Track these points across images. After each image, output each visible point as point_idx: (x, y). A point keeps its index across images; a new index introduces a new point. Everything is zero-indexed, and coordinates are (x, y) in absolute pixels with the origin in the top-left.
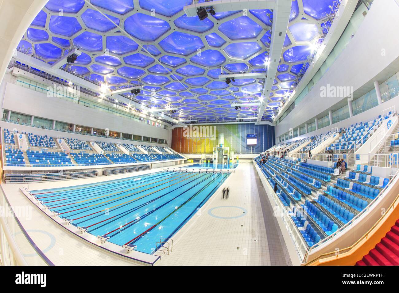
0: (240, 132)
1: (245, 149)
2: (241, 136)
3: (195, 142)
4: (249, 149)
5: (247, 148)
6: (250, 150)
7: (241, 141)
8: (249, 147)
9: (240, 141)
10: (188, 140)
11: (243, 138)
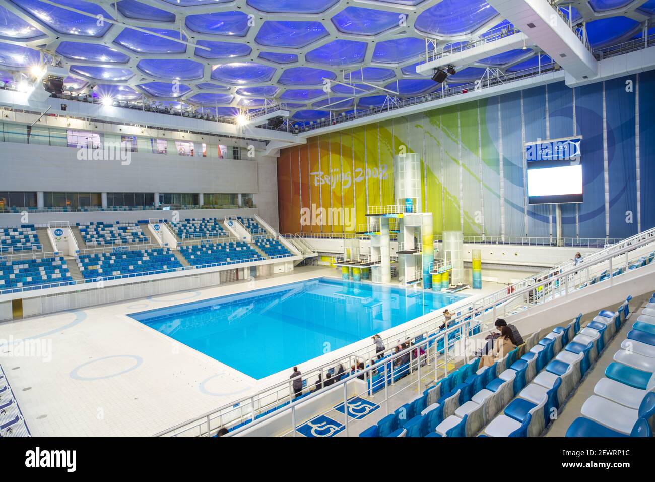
0: (497, 139)
1: (527, 219)
2: (505, 159)
3: (338, 194)
4: (547, 221)
5: (533, 214)
6: (551, 225)
7: (502, 184)
8: (546, 209)
9: (500, 182)
10: (319, 187)
11: (512, 164)
